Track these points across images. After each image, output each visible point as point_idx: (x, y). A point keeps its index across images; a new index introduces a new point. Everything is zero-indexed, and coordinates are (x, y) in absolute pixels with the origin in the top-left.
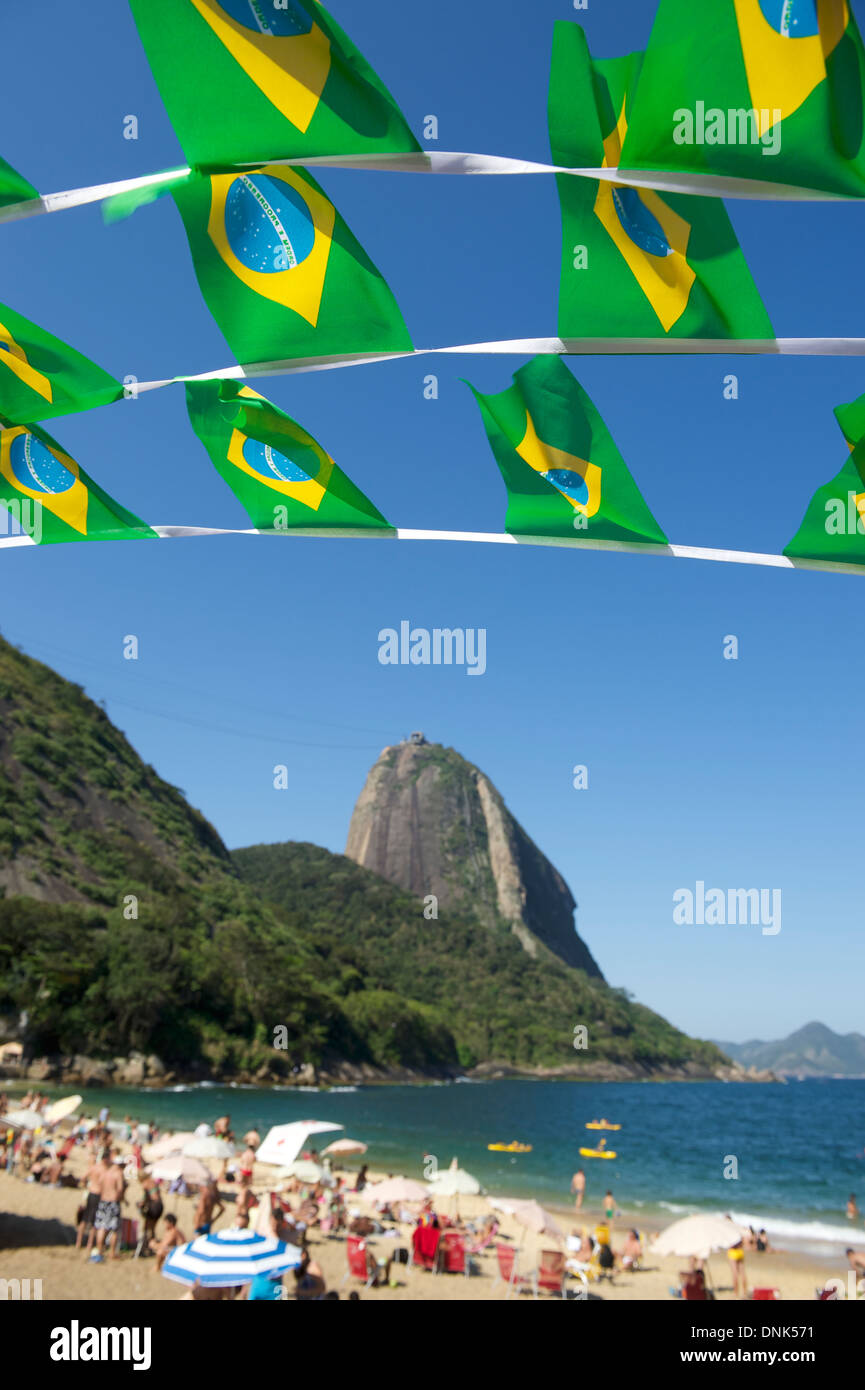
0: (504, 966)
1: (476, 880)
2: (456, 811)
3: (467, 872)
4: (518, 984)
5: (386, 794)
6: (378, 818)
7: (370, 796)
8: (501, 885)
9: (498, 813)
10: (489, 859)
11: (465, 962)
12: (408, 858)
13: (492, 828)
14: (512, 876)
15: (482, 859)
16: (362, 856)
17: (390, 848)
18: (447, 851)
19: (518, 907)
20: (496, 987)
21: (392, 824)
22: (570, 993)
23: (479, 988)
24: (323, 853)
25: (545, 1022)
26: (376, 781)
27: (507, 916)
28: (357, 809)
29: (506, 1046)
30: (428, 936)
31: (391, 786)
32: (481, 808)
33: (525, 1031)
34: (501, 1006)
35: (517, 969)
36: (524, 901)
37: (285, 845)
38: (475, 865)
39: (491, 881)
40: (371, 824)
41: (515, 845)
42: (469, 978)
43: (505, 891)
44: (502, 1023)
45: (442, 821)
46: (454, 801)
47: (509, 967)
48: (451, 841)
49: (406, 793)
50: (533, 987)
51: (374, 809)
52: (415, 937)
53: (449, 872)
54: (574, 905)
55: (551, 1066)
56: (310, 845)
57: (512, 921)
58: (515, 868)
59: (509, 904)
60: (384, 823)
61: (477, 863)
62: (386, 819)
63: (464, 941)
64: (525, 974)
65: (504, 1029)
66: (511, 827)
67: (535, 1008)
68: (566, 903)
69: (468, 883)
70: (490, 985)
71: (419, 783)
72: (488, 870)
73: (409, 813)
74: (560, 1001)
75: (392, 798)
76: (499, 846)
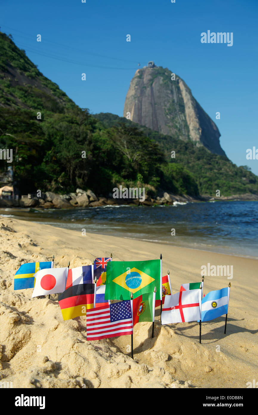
0: (203, 158)
1: (180, 126)
2: (171, 96)
3: (176, 123)
4: (210, 164)
5: (139, 91)
6: (137, 101)
7: (132, 92)
8: (191, 128)
9: (189, 96)
10: (185, 116)
11: (186, 156)
12: (151, 118)
13: (186, 103)
14: (196, 123)
15: (182, 117)
16: (131, 117)
17: (143, 115)
18: (167, 114)
19: (198, 136)
20: (200, 165)
21: (143, 104)
22: (231, 167)
23: (193, 166)
24: (116, 117)
25: (223, 178)
26: (134, 85)
27: (194, 140)
28: (126, 98)
29: (208, 188)
30: (168, 146)
31: (141, 88)
32: (181, 94)
33: (216, 182)
34: (203, 173)
35: (209, 158)
36: (201, 134)
37: (99, 115)
38: (180, 119)
39: (187, 126)
40: (134, 105)
41: (196, 110)
42: (188, 163)
43: (193, 130)
44: (206, 179)
45: (165, 101)
46: (169, 92)
47: (205, 157)
48: (169, 110)
49: (148, 91)
50: (216, 166)
51: (135, 98)
52: (163, 147)
53: (168, 123)
54: (220, 135)
55: (227, 196)
56: (110, 114)
57: (196, 142)
58: (197, 120)
59: (195, 135)
60: (140, 104)
61: (181, 119)
62: (140, 102)
63: (184, 148)
64: (212, 160)
65: (206, 182)
66: (195, 102)
67: (218, 173)
68: (217, 134)
69: (177, 127)
70: (198, 165)
71: (153, 85)
72: (185, 121)
73: (150, 98)
74: (228, 170)
75: (142, 92)
76: (190, 111)
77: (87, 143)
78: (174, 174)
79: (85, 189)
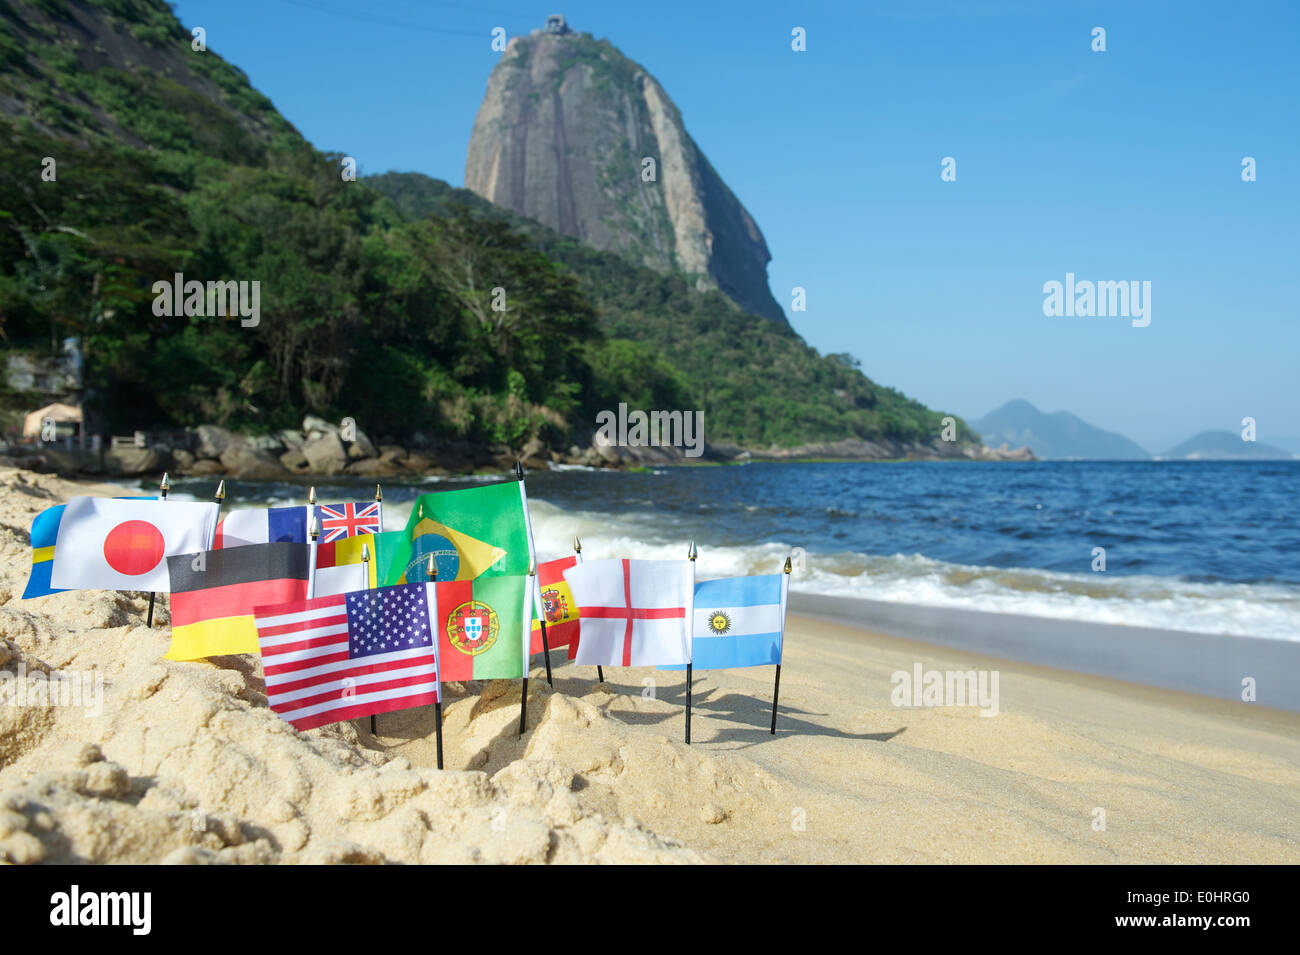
0: (715, 325)
1: (646, 224)
2: (617, 128)
3: (635, 213)
4: (738, 346)
5: (517, 106)
6: (508, 140)
7: (495, 110)
8: (680, 230)
9: (674, 132)
10: (662, 194)
11: (663, 320)
12: (555, 195)
13: (666, 154)
14: (695, 217)
15: (653, 196)
16: (490, 190)
17: (529, 183)
18: (607, 185)
19: (703, 258)
20: (709, 349)
21: (528, 148)
22: (803, 358)
23: (687, 352)
24: (441, 187)
25: (777, 391)
26: (501, 88)
27: (689, 269)
28: (476, 128)
29: (730, 422)
30: (607, 287)
31: (524, 99)
32: (650, 125)
33: (756, 403)
34: (717, 373)
35: (735, 327)
36: (710, 251)
37: (385, 177)
38: (645, 203)
39: (667, 227)
40: (500, 149)
41: (697, 175)
42: (672, 341)
43: (685, 238)
44: (724, 393)
45: (599, 143)
46: (613, 115)
47: (723, 325)
48: (612, 171)
49: (546, 107)
50: (757, 352)
51: (502, 128)
52: (592, 290)
53: (610, 214)
54: (768, 258)
55: (787, 445)
56: (421, 177)
57: (695, 277)
58: (699, 206)
59: (691, 255)
60: (518, 148)
61: (649, 203)
62: (521, 141)
63: (659, 293)
64: (743, 334)
65: (726, 401)
66: (693, 151)
67: (762, 375)
68: (759, 253)
69: (636, 227)
70: (701, 347)
71: (562, 90)
72: (662, 209)
73: (552, 132)
74: (792, 365)
75: (527, 112)
76: (678, 178)
77: (341, 265)
78: (627, 375)
79: (333, 419)
